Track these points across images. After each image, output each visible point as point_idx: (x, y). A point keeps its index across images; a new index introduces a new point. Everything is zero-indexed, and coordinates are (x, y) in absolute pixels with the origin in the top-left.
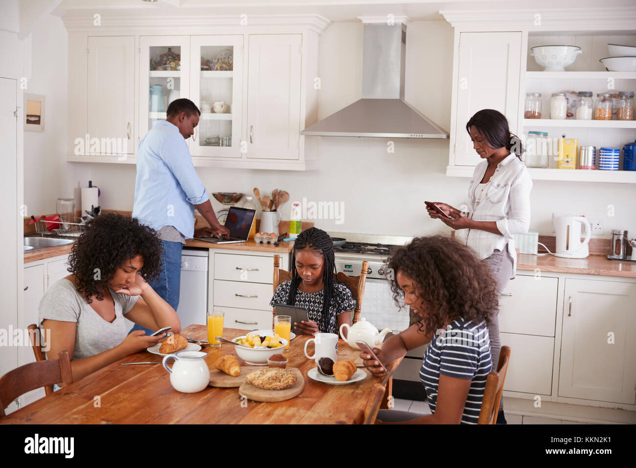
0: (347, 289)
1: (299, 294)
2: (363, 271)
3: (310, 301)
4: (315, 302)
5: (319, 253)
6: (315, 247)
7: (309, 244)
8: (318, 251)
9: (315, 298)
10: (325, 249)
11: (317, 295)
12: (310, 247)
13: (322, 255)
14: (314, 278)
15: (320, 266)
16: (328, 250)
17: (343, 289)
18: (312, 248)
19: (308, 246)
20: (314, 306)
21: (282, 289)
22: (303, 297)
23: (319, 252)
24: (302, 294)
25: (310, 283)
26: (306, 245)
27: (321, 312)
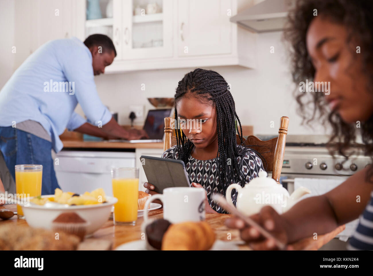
0: (256, 158)
1: (191, 161)
2: (280, 130)
3: (203, 172)
4: (210, 173)
5: (205, 99)
6: (199, 91)
7: (191, 87)
8: (204, 95)
9: (211, 167)
10: (214, 92)
11: (213, 163)
12: (193, 91)
13: (211, 102)
14: (206, 136)
15: (210, 118)
16: (220, 94)
17: (250, 157)
18: (195, 93)
19: (189, 91)
20: (208, 178)
21: (169, 155)
22: (194, 166)
23: (206, 97)
24: (194, 161)
25: (202, 145)
26: (186, 89)
27: (218, 186)
